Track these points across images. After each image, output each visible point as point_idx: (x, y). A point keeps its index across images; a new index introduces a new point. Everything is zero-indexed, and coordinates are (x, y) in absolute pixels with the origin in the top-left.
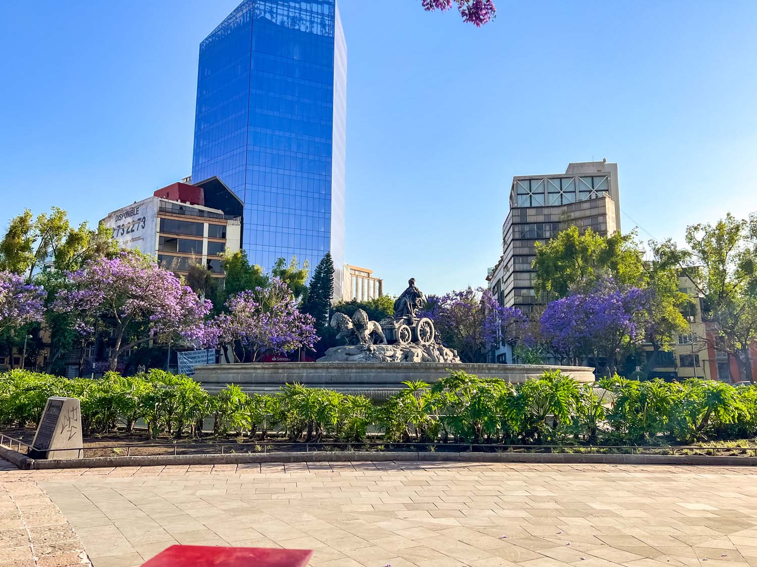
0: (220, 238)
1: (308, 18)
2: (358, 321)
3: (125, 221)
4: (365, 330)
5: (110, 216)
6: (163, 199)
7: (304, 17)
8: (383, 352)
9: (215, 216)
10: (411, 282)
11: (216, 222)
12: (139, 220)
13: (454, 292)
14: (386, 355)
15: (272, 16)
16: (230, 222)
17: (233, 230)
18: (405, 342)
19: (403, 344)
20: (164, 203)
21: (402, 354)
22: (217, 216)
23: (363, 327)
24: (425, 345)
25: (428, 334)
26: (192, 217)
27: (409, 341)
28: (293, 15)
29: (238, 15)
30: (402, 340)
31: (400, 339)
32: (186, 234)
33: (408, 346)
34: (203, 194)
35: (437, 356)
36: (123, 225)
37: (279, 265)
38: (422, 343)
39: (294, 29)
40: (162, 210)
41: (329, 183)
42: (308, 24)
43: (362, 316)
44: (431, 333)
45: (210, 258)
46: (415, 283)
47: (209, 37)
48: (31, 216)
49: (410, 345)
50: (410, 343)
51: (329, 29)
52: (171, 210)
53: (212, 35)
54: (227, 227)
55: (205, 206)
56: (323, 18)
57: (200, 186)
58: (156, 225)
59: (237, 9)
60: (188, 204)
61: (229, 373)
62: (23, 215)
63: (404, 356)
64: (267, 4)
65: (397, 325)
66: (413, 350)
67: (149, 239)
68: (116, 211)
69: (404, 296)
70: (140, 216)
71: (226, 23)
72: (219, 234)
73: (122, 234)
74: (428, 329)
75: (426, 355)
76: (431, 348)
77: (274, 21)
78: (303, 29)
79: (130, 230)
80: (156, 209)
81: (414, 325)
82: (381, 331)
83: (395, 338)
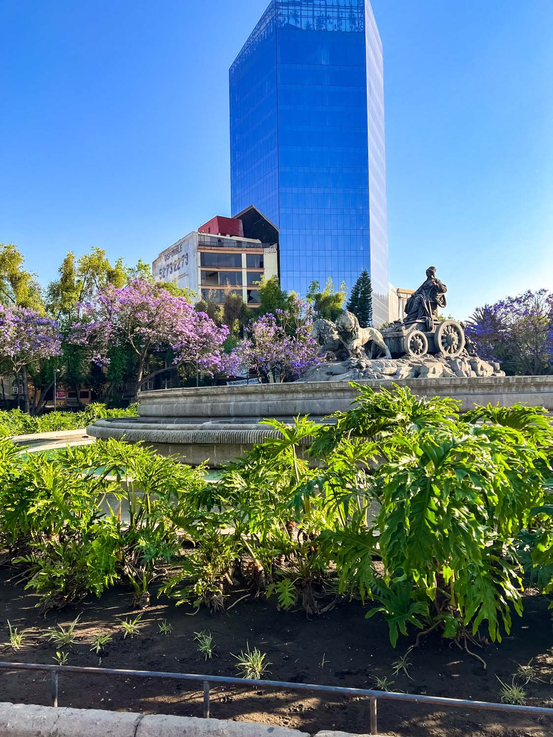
0: (258, 268)
1: (335, 14)
2: (343, 327)
3: (172, 259)
4: (354, 339)
5: (160, 257)
6: (202, 234)
7: (331, 14)
8: (380, 369)
9: (252, 246)
10: (430, 272)
11: (253, 251)
12: (183, 256)
13: (509, 298)
14: (384, 372)
15: (296, 21)
16: (267, 250)
17: (270, 257)
18: (417, 354)
19: (414, 357)
20: (202, 237)
21: (411, 371)
22: (255, 246)
23: (352, 336)
24: (450, 357)
25: (454, 342)
26: (230, 248)
27: (425, 352)
28: (319, 15)
29: (262, 27)
30: (414, 352)
31: (410, 351)
32: (226, 267)
33: (422, 360)
34: (241, 225)
35: (466, 372)
36: (171, 264)
37: (313, 289)
38: (446, 354)
39: (320, 30)
40: (201, 244)
41: (367, 197)
42: (335, 22)
43: (348, 319)
44: (460, 341)
45: (250, 289)
46: (435, 274)
47: (237, 59)
48: (73, 257)
49: (426, 358)
50: (425, 355)
51: (359, 24)
52: (209, 243)
53: (240, 57)
54: (265, 256)
55: (244, 237)
56: (351, 12)
57: (239, 218)
58: (197, 260)
59: (260, 21)
60: (228, 237)
61: (154, 404)
62: (66, 257)
63: (413, 373)
64: (290, 8)
65: (405, 332)
66: (428, 364)
67: (192, 274)
68: (165, 251)
69: (419, 293)
70: (183, 253)
71: (252, 40)
72: (257, 264)
73: (171, 273)
74: (454, 335)
75: (449, 371)
76: (458, 360)
77: (299, 26)
78: (330, 28)
79: (176, 268)
80: (196, 244)
81: (433, 331)
82: (382, 341)
83: (403, 350)
